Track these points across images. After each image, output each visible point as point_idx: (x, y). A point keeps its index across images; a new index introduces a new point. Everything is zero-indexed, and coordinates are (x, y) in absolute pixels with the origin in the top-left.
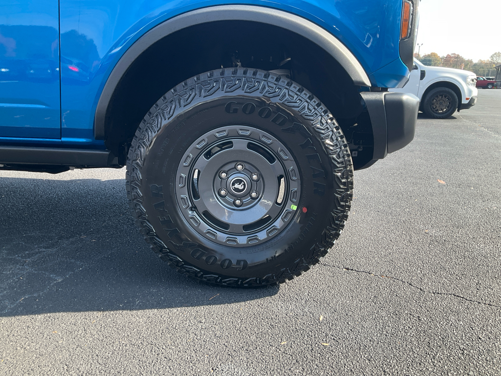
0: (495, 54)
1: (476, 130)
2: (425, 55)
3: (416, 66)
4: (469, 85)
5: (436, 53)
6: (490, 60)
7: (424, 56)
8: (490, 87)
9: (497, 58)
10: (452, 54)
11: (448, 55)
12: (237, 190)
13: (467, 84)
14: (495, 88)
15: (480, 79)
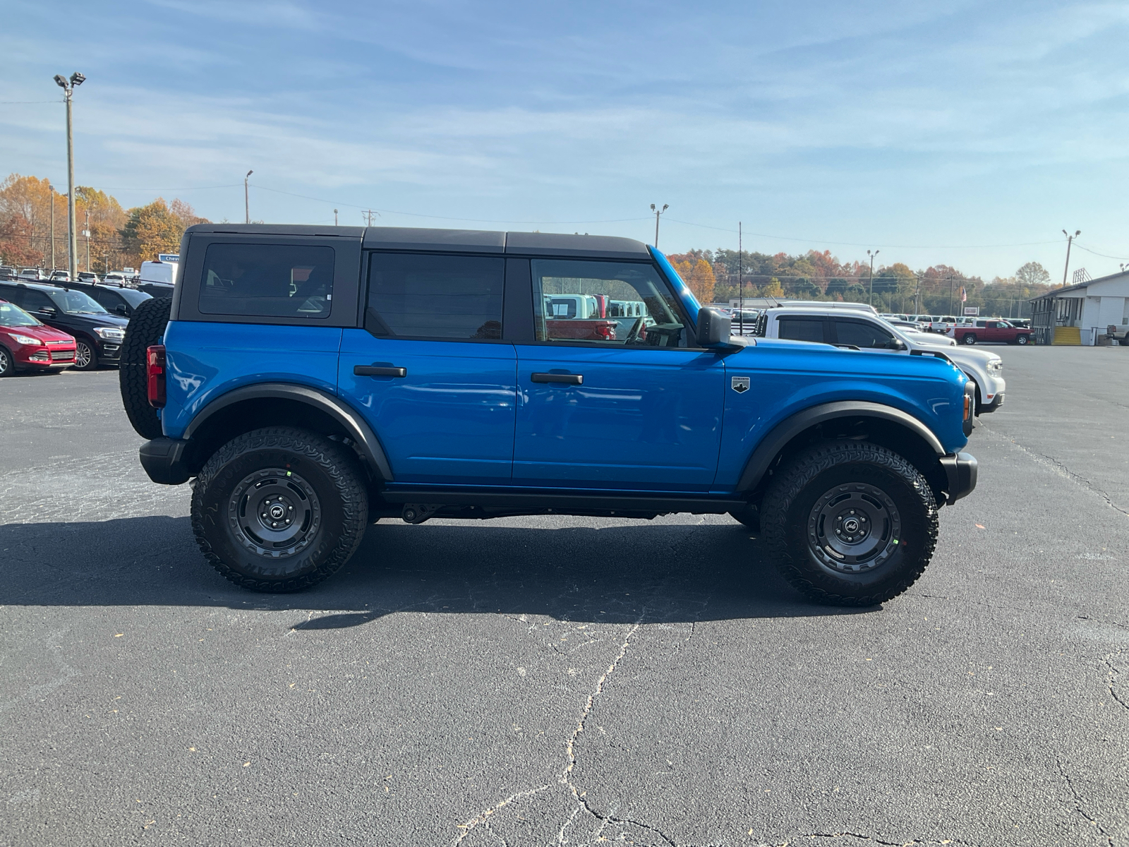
0: (1027, 266)
1: (1010, 451)
2: (882, 268)
3: (904, 345)
4: (991, 374)
5: (904, 264)
6: (1017, 279)
7: (879, 271)
8: (1022, 340)
9: (1031, 275)
10: (939, 267)
11: (930, 268)
12: (850, 529)
13: (988, 372)
14: (1032, 342)
15: (1001, 325)
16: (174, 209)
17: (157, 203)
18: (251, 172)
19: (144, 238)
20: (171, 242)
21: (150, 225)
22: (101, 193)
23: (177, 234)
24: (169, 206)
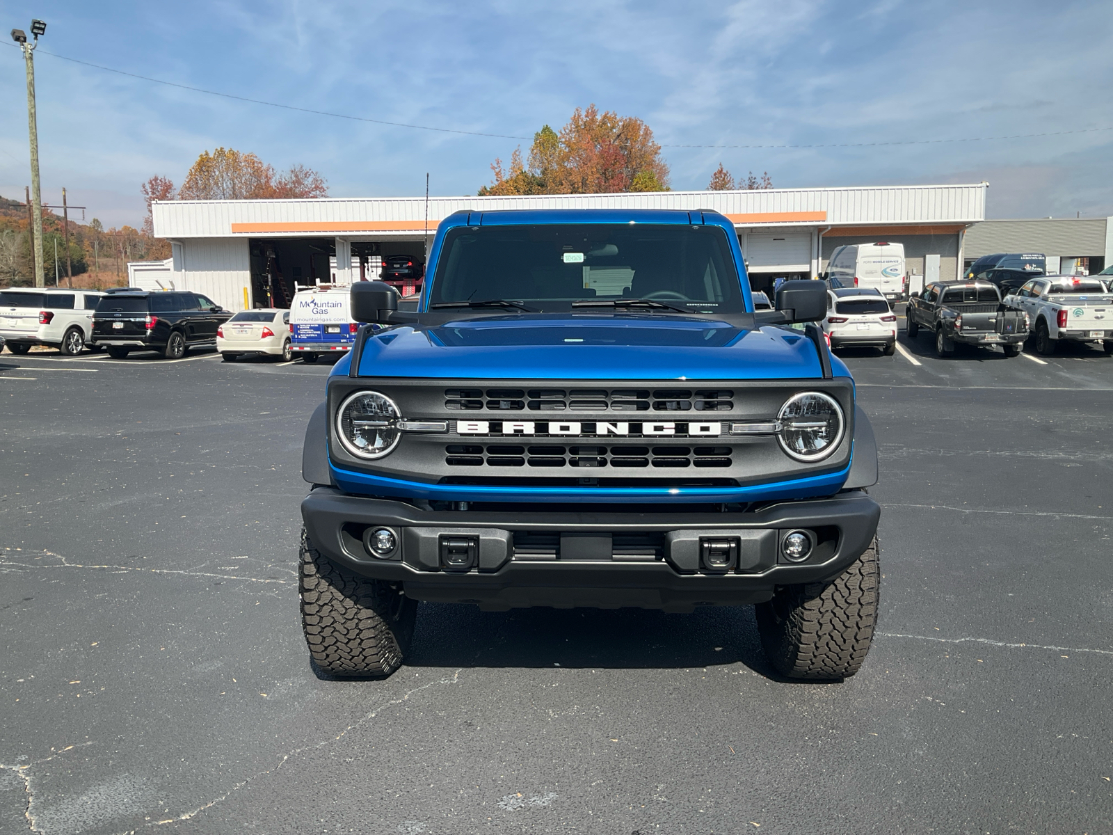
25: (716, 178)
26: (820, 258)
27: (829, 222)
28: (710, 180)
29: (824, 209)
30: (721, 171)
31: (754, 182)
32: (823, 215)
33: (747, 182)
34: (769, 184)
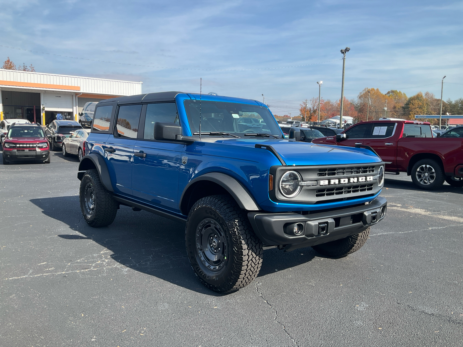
16: (426, 96)
17: (419, 94)
18: (445, 77)
19: (412, 109)
20: (423, 110)
21: (415, 103)
22: (400, 92)
23: (426, 107)
24: (424, 95)
25: (6, 64)
26: (77, 106)
27: (82, 91)
28: (3, 64)
29: (79, 86)
30: (9, 61)
31: (26, 68)
32: (79, 88)
33: (23, 68)
34: (34, 70)
